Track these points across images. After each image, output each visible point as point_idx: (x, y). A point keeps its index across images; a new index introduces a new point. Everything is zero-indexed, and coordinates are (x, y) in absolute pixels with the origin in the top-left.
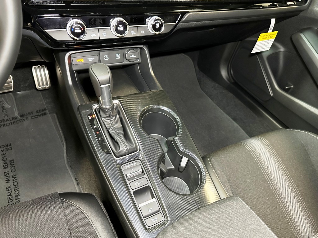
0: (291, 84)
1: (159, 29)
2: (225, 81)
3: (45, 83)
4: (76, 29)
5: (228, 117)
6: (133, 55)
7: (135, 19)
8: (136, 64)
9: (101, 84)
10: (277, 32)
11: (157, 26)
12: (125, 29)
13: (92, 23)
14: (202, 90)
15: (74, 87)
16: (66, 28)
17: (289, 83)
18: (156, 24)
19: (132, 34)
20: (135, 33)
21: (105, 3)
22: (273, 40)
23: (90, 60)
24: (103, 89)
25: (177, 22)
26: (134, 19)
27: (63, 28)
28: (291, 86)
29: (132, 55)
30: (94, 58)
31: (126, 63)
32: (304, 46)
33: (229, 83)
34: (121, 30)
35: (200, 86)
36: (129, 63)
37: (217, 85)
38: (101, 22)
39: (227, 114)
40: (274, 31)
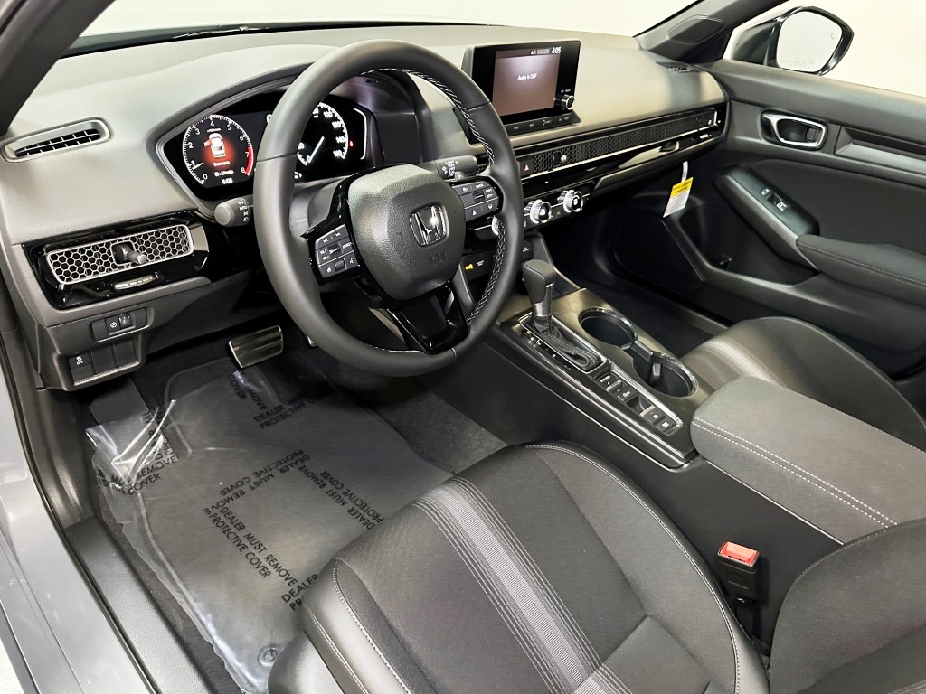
0: (727, 257)
2: (606, 274)
10: (692, 179)
17: (724, 256)
22: (688, 191)
28: (728, 259)
32: (741, 196)
40: (688, 178)
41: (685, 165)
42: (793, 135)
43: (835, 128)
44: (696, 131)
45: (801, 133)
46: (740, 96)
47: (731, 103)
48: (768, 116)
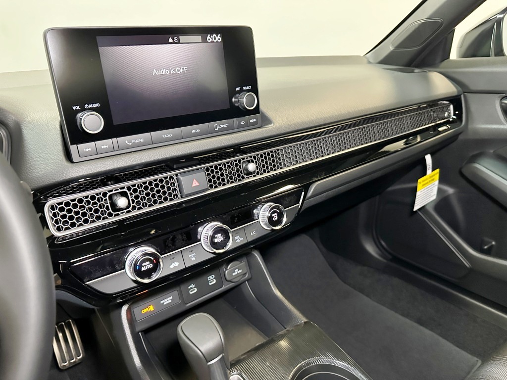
0: (490, 240)
1: (279, 222)
2: (376, 259)
3: (73, 352)
4: (143, 264)
5: (408, 321)
6: (238, 270)
7: (238, 216)
8: (244, 282)
9: (208, 360)
10: (438, 170)
11: (275, 218)
12: (227, 238)
13: (170, 245)
14: (345, 283)
15: (147, 371)
16: (124, 268)
17: (486, 239)
18: (273, 215)
19: (238, 241)
20: (242, 239)
21: (184, 205)
22: (437, 182)
23: (164, 304)
24: (212, 369)
25: (301, 202)
26: (236, 217)
27: (119, 268)
28: (491, 242)
29: (236, 271)
30: (171, 297)
31: (228, 286)
32: (490, 180)
33: (384, 261)
34: (220, 241)
35: (338, 276)
36: (231, 285)
37: (365, 268)
38: (185, 239)
39: (403, 315)
40: (433, 170)
41: (428, 158)
44: (434, 124)
46: (473, 87)
47: (465, 97)
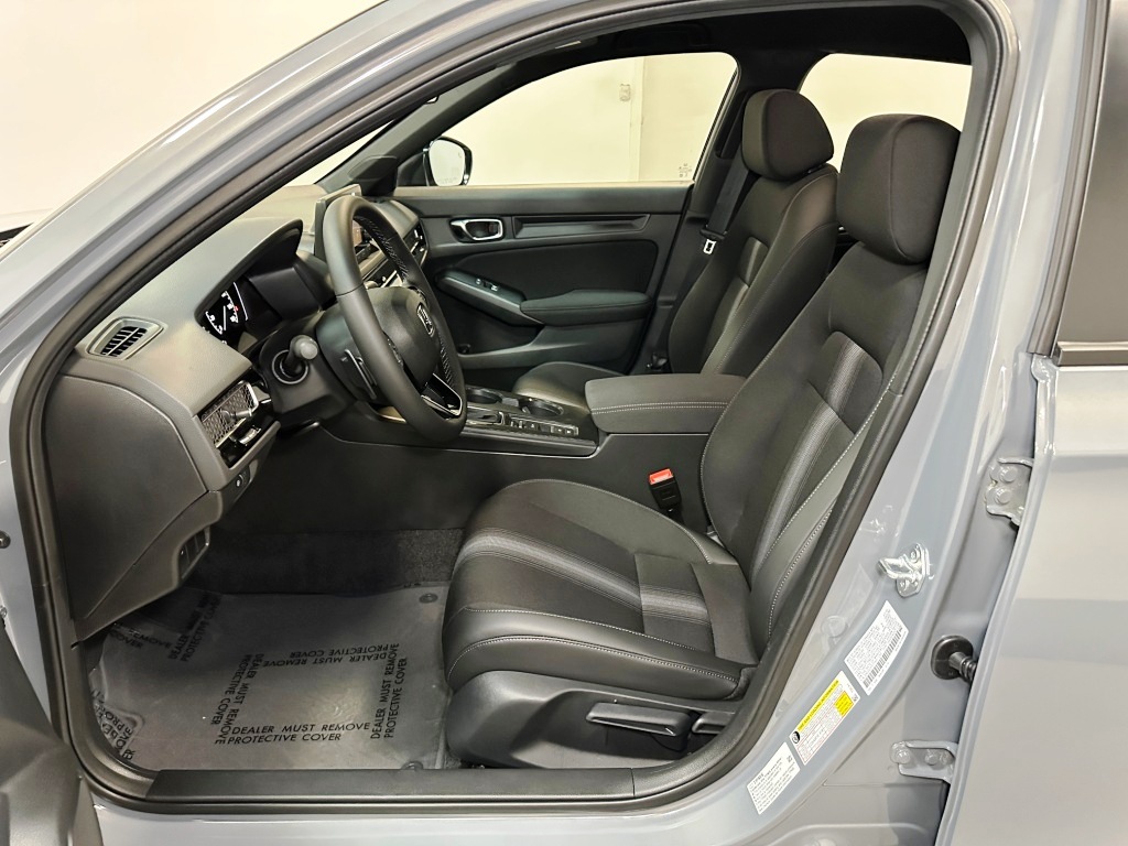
42: (478, 233)
43: (508, 219)
45: (484, 230)
47: (424, 221)
48: (455, 223)
